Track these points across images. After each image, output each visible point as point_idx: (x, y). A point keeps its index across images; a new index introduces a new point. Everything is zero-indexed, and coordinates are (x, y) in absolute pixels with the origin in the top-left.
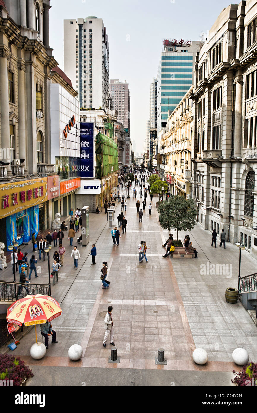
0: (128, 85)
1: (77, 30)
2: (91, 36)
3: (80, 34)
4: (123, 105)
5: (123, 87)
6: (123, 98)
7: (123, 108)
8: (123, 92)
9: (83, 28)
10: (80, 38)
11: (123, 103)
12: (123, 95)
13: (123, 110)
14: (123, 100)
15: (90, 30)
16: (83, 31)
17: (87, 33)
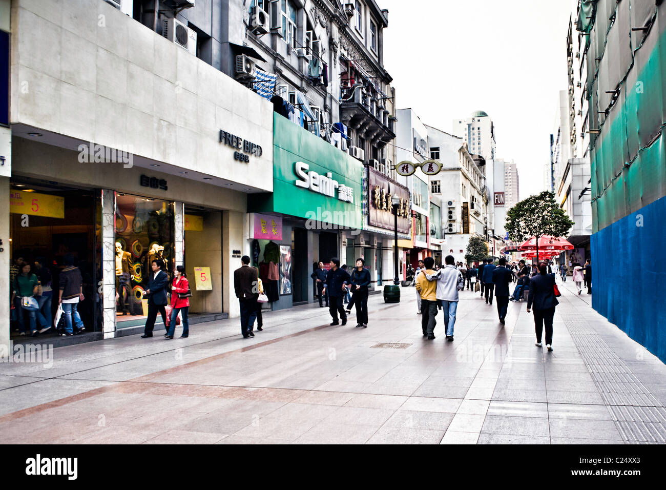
0: (515, 165)
1: (466, 129)
2: (479, 134)
3: (469, 133)
4: (511, 190)
5: (510, 168)
6: (510, 180)
7: (511, 193)
8: (510, 174)
9: (471, 127)
10: (469, 135)
11: (511, 187)
12: (510, 177)
13: (511, 196)
14: (510, 184)
15: (479, 128)
16: (471, 129)
17: (476, 130)
